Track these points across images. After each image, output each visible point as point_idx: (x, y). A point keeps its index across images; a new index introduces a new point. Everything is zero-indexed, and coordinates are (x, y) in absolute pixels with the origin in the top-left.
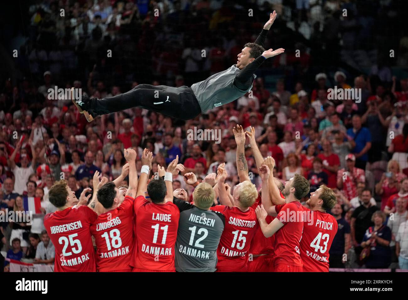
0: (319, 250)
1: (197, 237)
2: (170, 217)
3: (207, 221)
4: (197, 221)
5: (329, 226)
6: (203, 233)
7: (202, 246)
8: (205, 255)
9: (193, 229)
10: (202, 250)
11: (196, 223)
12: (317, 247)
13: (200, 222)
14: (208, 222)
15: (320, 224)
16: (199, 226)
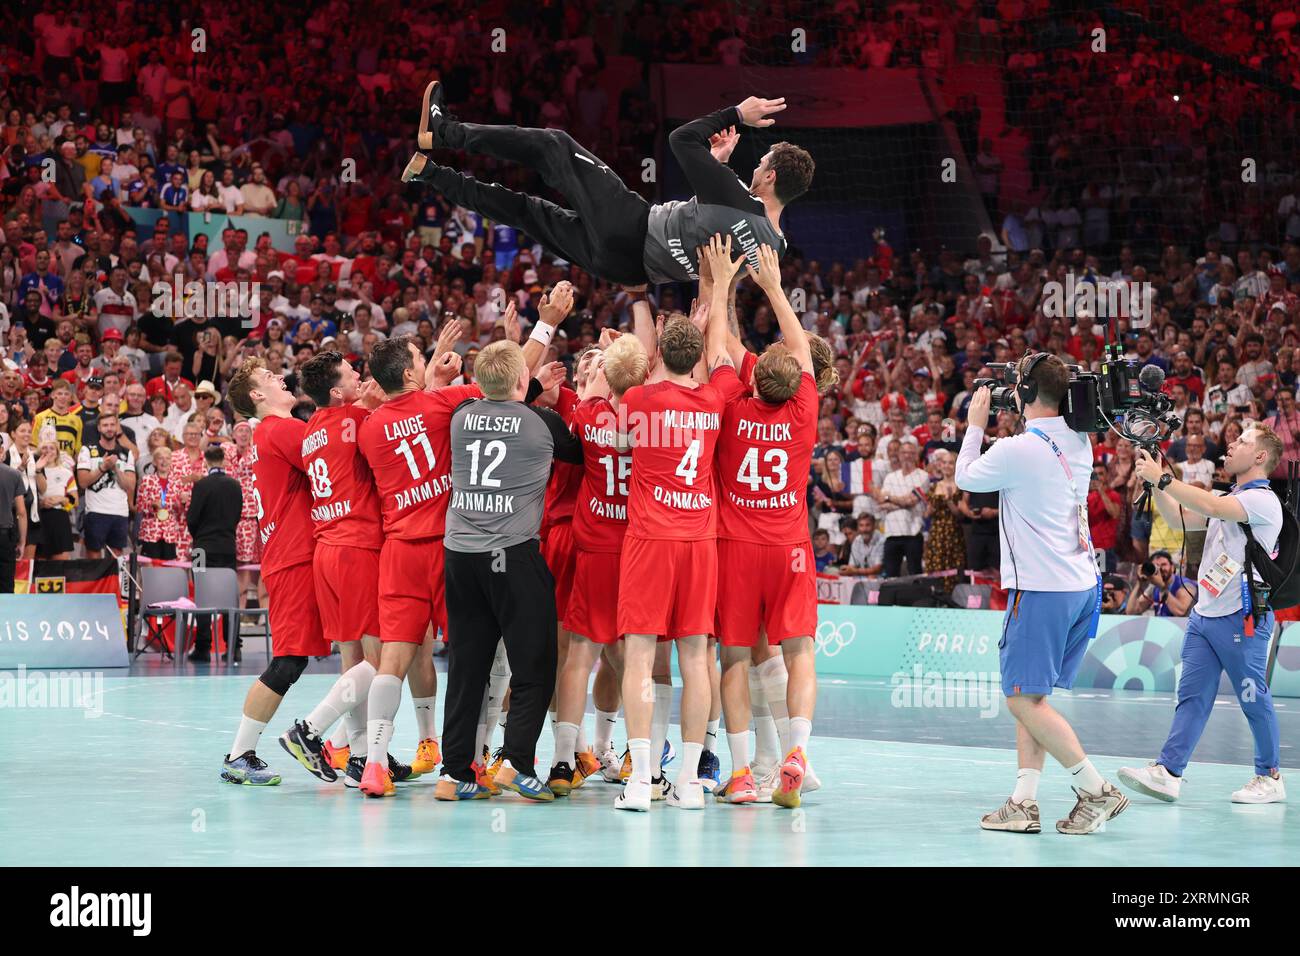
0: (762, 486)
1: (484, 462)
2: (421, 419)
3: (502, 423)
4: (482, 425)
5: (780, 432)
6: (495, 452)
7: (497, 483)
8: (504, 504)
9: (474, 447)
10: (494, 491)
11: (481, 432)
12: (754, 480)
13: (487, 428)
14: (505, 424)
15: (750, 429)
16: (485, 437)
